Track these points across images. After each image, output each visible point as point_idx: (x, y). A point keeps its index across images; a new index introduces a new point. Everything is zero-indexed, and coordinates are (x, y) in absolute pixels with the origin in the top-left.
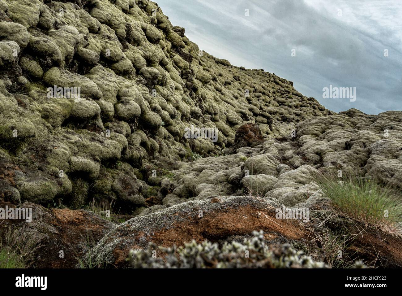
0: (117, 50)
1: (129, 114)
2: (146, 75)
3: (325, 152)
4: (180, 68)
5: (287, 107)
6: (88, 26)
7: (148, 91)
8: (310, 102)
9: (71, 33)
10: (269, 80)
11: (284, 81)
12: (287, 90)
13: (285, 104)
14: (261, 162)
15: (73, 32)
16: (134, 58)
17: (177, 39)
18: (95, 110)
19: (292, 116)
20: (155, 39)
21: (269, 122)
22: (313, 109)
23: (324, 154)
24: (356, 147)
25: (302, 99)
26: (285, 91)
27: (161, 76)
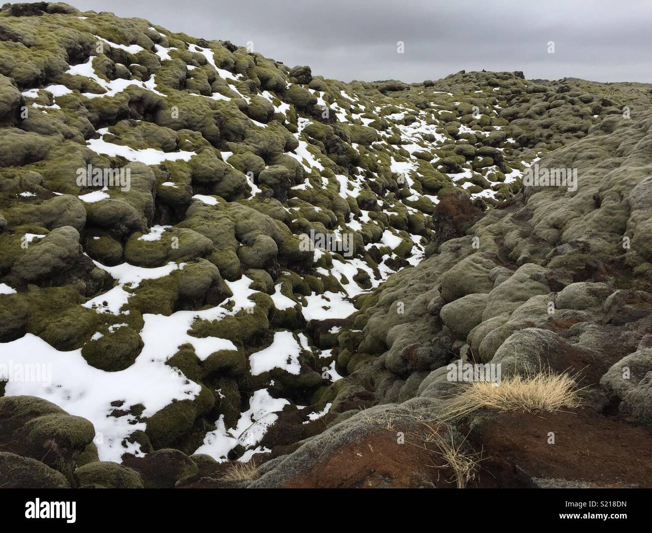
0: (213, 163)
1: (262, 257)
2: (269, 182)
3: (564, 222)
4: (320, 139)
5: (523, 120)
6: (161, 145)
7: (280, 205)
8: (562, 94)
9: (139, 173)
10: (479, 85)
11: (506, 76)
12: (516, 89)
13: (518, 115)
14: (463, 275)
15: (141, 171)
16: (243, 161)
17: (300, 94)
18: (210, 273)
19: (537, 133)
20: (265, 115)
21: (497, 160)
22: (571, 106)
23: (564, 225)
24: (607, 203)
25: (547, 95)
26: (513, 93)
27: (294, 171)
